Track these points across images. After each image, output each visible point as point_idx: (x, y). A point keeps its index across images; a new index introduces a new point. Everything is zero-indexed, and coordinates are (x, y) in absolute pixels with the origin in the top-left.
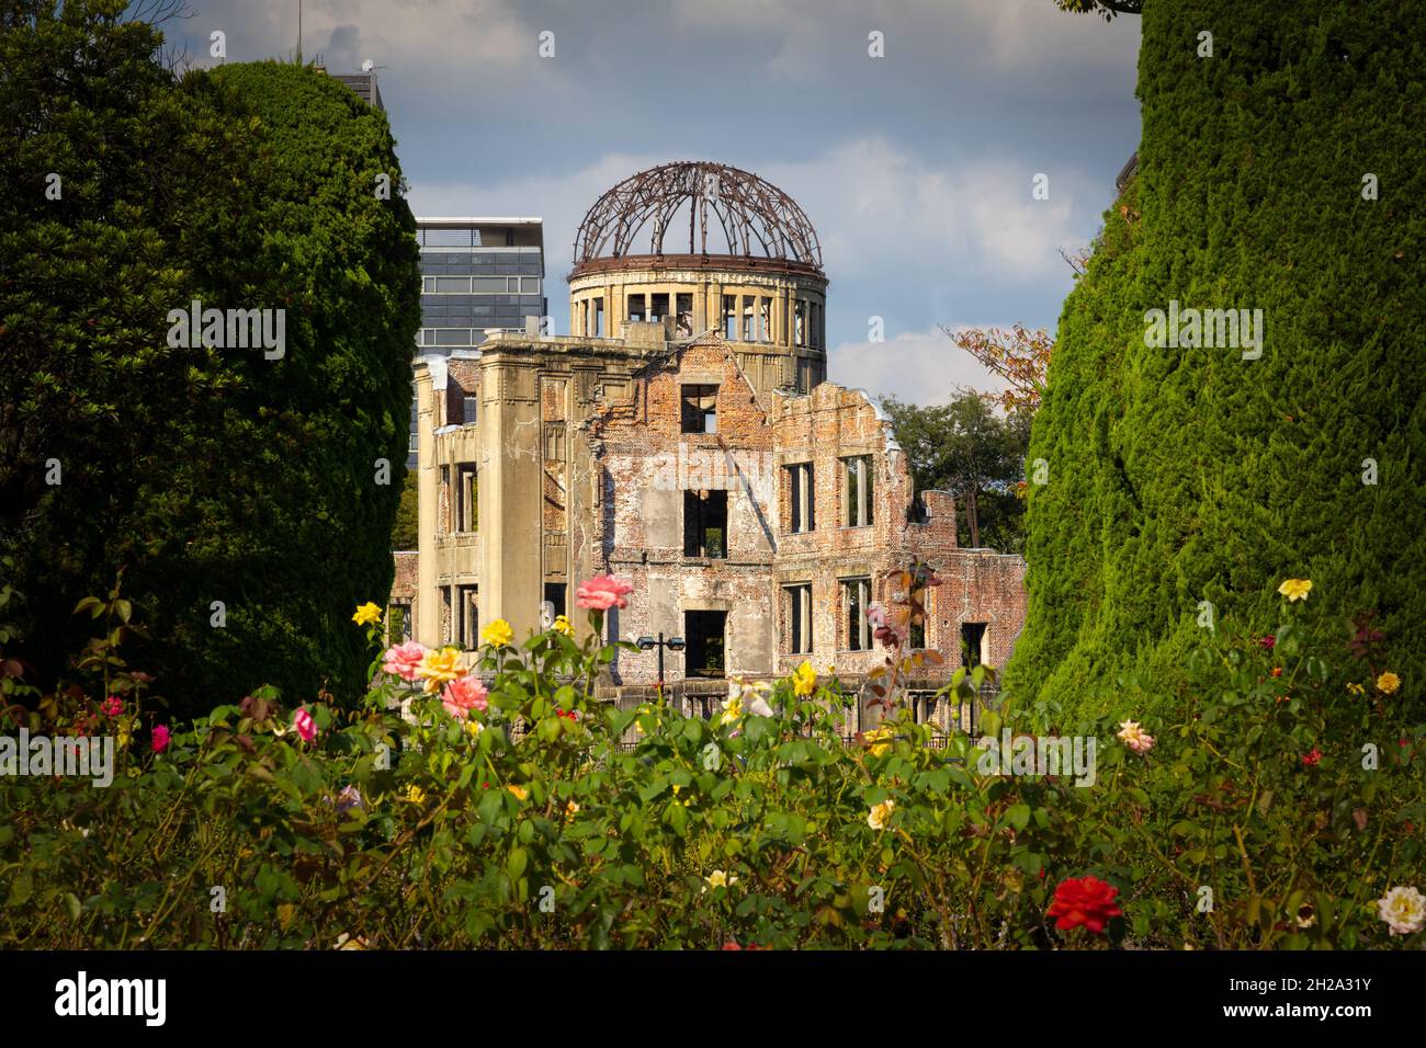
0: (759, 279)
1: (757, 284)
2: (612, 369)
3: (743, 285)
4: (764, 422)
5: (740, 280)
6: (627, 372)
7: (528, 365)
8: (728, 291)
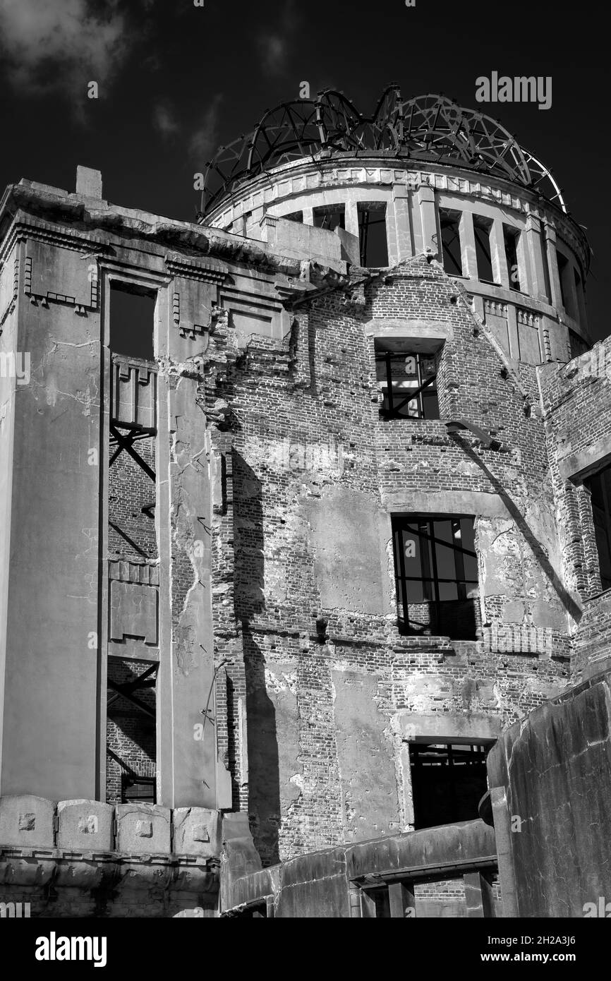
0: (498, 194)
1: (493, 202)
2: (244, 284)
3: (472, 197)
4: (527, 411)
5: (466, 188)
6: (275, 294)
7: (77, 244)
8: (446, 202)
